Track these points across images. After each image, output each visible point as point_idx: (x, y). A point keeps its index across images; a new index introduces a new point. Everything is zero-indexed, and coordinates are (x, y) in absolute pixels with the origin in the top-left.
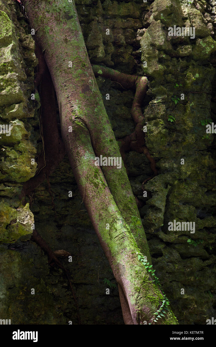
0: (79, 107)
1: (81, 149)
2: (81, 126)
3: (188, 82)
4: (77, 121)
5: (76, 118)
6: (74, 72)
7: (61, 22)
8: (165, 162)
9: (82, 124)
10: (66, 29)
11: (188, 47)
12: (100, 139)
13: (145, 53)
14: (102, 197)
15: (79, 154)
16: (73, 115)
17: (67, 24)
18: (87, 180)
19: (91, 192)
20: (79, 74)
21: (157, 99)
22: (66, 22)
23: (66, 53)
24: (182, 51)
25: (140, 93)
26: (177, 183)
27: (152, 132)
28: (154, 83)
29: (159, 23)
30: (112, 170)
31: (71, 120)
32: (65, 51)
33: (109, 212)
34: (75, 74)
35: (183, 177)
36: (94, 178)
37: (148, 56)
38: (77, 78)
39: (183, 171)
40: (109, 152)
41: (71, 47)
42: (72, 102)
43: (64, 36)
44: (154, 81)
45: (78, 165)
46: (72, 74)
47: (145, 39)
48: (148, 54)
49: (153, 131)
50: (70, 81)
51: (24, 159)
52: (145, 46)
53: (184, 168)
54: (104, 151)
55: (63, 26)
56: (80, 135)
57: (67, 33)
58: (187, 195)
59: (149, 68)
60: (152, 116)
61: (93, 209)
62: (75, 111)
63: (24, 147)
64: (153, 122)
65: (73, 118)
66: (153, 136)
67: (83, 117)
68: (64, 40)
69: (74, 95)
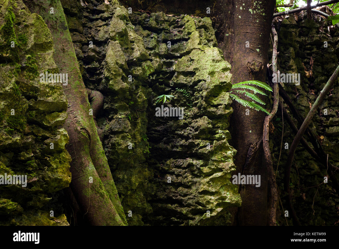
0: (82, 118)
1: (85, 160)
2: (86, 137)
3: (139, 100)
4: (83, 132)
5: (81, 129)
6: (73, 83)
7: (58, 31)
8: (119, 174)
9: (86, 135)
10: (63, 39)
11: (140, 69)
12: (95, 150)
13: (112, 70)
14: (109, 207)
15: (84, 164)
16: (78, 126)
17: (63, 34)
18: (93, 191)
19: (97, 203)
20: (77, 85)
21: (120, 114)
22: (63, 32)
23: (64, 63)
24: (136, 72)
25: (98, 106)
26: (130, 193)
27: (120, 145)
28: (117, 99)
29: (118, 43)
30: (107, 181)
31: (77, 130)
32: (62, 61)
33: (116, 221)
34: (74, 85)
35: (134, 188)
36: (99, 188)
37: (115, 73)
38: (76, 89)
39: (134, 182)
40: (103, 163)
41: (69, 57)
42: (74, 113)
43: (61, 45)
44: (118, 97)
45: (81, 176)
46: (71, 85)
47: (111, 57)
48: (115, 71)
49: (122, 144)
50: (69, 91)
51: (64, 169)
52: (112, 64)
53: (134, 180)
54: (99, 162)
55: (60, 35)
56: (84, 146)
57: (64, 43)
58: (137, 204)
59: (115, 85)
60: (120, 130)
61: (100, 219)
62: (79, 122)
63: (64, 156)
64: (121, 136)
65: (79, 128)
66: (121, 149)
67: (87, 128)
68: (61, 49)
69: (75, 106)
